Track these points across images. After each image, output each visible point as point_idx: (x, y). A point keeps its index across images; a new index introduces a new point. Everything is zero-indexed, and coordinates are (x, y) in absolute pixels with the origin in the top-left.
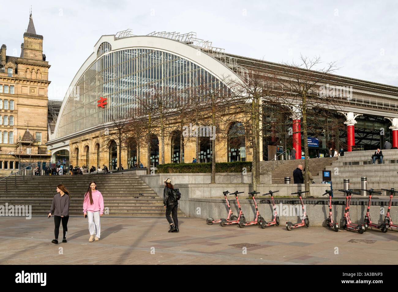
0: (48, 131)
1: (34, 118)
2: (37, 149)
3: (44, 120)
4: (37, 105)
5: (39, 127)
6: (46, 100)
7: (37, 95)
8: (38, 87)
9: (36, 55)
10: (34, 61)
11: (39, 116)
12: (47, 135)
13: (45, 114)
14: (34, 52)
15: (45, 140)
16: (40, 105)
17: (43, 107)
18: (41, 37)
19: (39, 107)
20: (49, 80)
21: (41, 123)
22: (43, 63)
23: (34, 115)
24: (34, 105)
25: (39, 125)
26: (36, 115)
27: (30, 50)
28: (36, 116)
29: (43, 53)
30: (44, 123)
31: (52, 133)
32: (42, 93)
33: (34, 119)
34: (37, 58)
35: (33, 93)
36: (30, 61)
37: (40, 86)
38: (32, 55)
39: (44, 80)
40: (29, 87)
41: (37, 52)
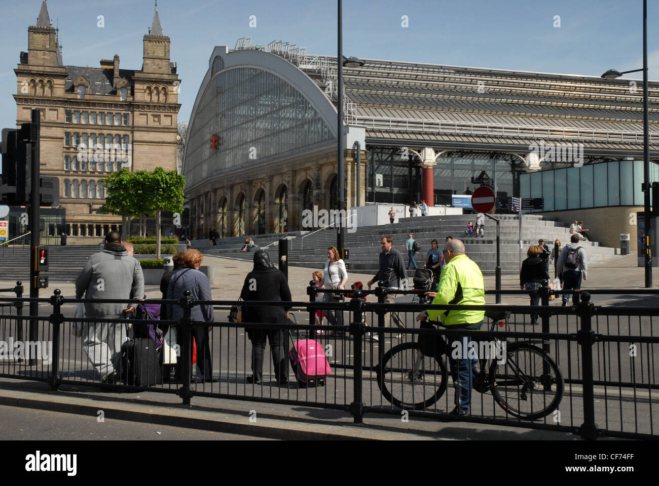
1: (157, 160)
3: (171, 163)
4: (160, 140)
6: (174, 132)
7: (163, 125)
8: (163, 114)
9: (160, 66)
10: (157, 75)
11: (164, 158)
13: (173, 154)
14: (157, 61)
16: (166, 141)
17: (170, 143)
18: (167, 39)
19: (164, 144)
20: (179, 103)
23: (156, 155)
24: (157, 140)
26: (159, 155)
27: (152, 59)
28: (160, 158)
29: (171, 61)
32: (168, 122)
34: (161, 71)
35: (157, 124)
36: (152, 76)
37: (165, 112)
38: (155, 67)
39: (172, 104)
40: (150, 114)
41: (162, 62)
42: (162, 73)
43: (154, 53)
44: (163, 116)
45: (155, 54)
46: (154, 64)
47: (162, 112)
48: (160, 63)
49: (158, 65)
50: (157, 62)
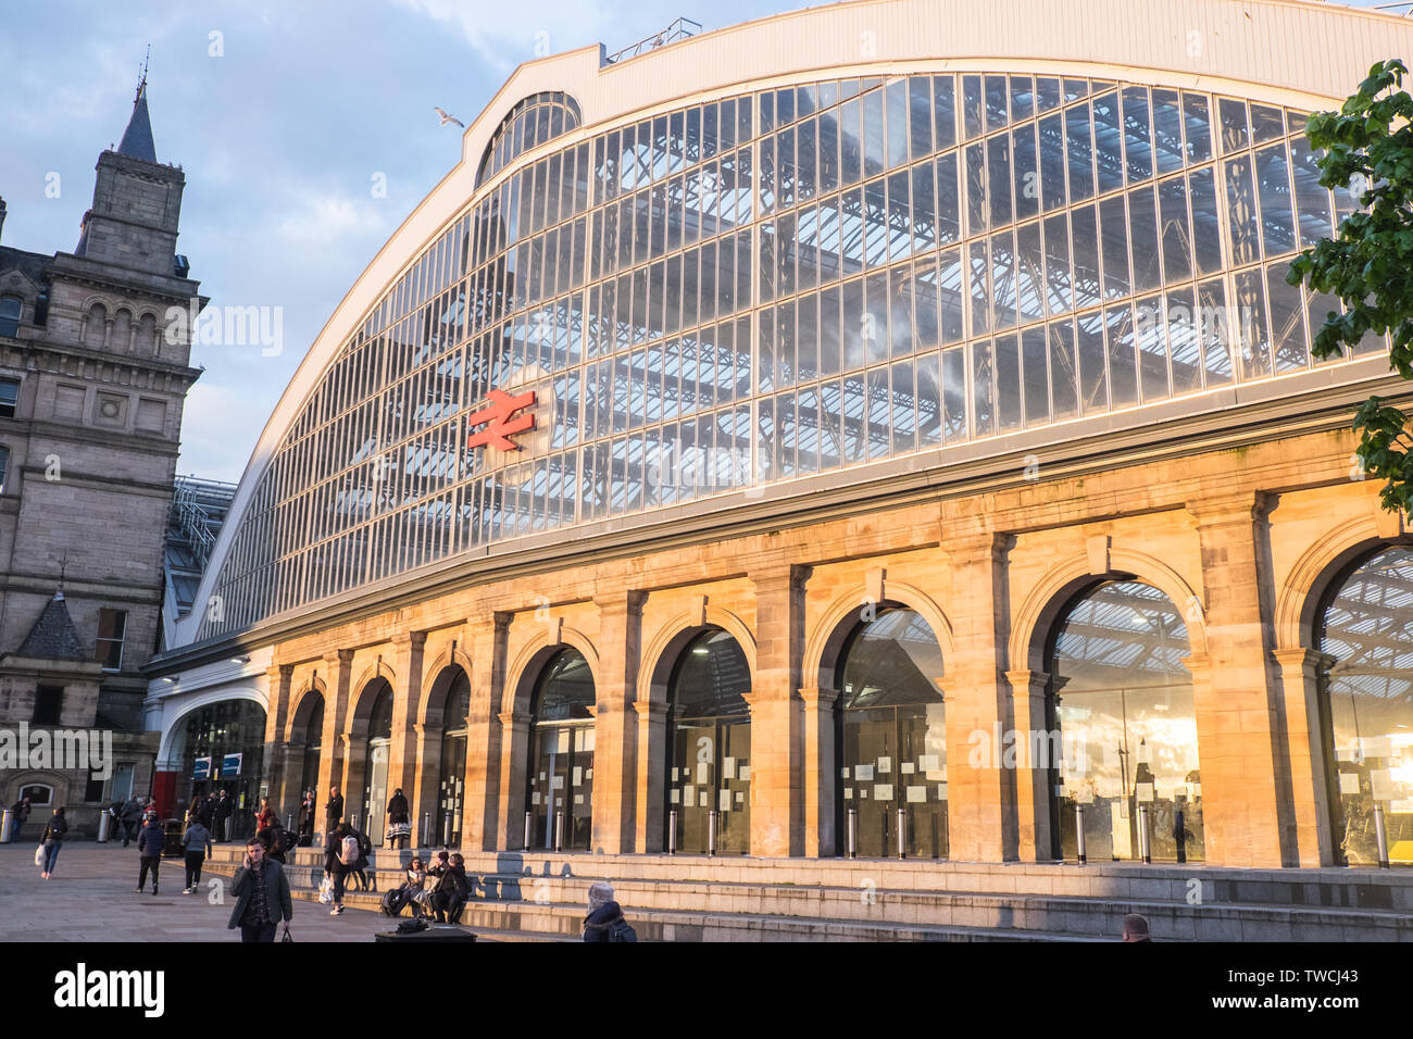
0: (162, 606)
1: (100, 538)
2: (96, 692)
3: (146, 551)
4: (120, 475)
5: (118, 585)
7: (130, 429)
8: (135, 396)
9: (146, 247)
10: (132, 275)
11: (125, 531)
12: (153, 624)
13: (155, 523)
14: (135, 233)
15: (143, 647)
16: (135, 479)
17: (150, 486)
18: (176, 177)
19: (129, 489)
20: (193, 364)
21: (129, 564)
22: (175, 286)
23: (100, 522)
24: (109, 474)
25: (120, 574)
26: (109, 523)
27: (119, 225)
28: (113, 532)
30: (144, 567)
31: (183, 614)
32: (151, 421)
33: (98, 545)
34: (146, 265)
35: (109, 421)
36: (117, 273)
37: (145, 389)
38: (127, 248)
39: (170, 365)
40: (92, 388)
41: (151, 236)
42: (147, 268)
43: (129, 206)
44: (137, 400)
45: (133, 212)
46: (126, 239)
47: (136, 388)
48: (145, 239)
49: (139, 244)
50: (135, 236)
